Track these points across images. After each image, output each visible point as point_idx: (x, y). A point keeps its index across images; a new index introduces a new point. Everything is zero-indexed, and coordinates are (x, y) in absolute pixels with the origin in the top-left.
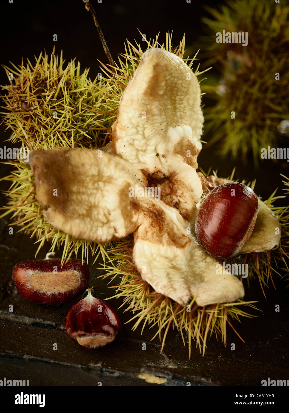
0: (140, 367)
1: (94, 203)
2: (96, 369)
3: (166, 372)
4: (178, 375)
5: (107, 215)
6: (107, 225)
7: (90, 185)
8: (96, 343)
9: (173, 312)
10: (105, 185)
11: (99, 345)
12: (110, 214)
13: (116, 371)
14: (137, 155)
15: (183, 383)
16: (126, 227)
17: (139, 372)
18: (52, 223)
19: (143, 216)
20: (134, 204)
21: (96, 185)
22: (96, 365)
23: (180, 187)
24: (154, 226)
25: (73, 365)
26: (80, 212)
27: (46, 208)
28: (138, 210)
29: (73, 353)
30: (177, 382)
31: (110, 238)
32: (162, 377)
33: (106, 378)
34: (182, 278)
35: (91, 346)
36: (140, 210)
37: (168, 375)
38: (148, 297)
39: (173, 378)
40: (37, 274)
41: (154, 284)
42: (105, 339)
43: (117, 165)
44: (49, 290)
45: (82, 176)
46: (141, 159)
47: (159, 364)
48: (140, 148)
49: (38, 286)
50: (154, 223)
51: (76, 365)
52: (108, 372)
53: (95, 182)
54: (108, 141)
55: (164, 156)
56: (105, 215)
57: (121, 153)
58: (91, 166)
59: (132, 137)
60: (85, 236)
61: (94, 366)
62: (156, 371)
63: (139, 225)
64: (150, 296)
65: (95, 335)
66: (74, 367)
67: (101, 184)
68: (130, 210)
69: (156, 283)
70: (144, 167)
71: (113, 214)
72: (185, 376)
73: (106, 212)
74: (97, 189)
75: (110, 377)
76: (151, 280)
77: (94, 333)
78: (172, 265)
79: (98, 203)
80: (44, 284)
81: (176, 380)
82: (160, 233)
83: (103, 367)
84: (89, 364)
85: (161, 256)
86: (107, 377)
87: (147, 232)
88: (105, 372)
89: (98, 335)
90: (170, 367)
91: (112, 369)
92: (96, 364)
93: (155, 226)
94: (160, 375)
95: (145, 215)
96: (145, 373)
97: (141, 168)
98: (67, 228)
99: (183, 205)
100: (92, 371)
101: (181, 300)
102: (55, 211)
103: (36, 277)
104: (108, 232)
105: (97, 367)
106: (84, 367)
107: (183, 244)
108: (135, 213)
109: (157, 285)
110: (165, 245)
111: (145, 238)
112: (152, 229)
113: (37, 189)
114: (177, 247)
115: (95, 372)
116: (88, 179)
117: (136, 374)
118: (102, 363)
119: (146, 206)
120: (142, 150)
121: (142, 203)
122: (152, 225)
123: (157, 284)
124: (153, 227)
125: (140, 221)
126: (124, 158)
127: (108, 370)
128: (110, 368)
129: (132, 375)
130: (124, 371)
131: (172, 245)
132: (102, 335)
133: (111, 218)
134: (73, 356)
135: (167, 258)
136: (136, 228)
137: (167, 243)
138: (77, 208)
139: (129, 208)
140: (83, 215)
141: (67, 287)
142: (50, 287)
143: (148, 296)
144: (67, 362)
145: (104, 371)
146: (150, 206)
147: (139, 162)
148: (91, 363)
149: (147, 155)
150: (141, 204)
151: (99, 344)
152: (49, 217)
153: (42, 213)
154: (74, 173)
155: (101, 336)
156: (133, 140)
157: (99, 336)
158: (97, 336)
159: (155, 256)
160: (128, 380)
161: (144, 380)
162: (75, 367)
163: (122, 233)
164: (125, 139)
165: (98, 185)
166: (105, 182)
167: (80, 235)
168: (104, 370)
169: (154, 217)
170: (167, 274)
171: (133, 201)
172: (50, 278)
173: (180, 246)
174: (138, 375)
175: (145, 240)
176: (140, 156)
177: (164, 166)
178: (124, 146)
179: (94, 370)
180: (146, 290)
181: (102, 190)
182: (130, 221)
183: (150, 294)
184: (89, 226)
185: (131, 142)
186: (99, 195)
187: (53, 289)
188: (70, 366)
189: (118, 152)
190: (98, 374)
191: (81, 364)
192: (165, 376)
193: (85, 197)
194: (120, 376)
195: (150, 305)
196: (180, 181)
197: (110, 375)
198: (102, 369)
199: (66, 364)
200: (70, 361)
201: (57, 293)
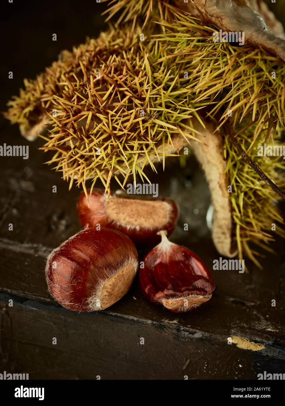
0: (229, 328)
2: (171, 327)
3: (265, 335)
4: (280, 340)
13: (197, 331)
17: (229, 335)
22: (171, 322)
25: (141, 320)
30: (278, 350)
32: (259, 342)
37: (267, 339)
39: (273, 345)
44: (129, 223)
47: (253, 326)
49: (115, 215)
51: (144, 320)
52: (187, 331)
61: (169, 323)
62: (252, 334)
66: (142, 323)
75: (189, 338)
80: (124, 213)
81: (277, 348)
83: (181, 325)
84: (162, 320)
86: (185, 338)
88: (183, 331)
90: (269, 330)
91: (191, 327)
94: (257, 339)
96: (237, 336)
100: (165, 329)
105: (173, 325)
106: (155, 323)
115: (170, 331)
117: (224, 336)
118: (178, 320)
127: (187, 329)
128: (189, 326)
129: (219, 337)
130: (209, 332)
134: (140, 309)
142: (131, 218)
144: (133, 316)
145: (181, 331)
148: (165, 318)
160: (213, 344)
161: (234, 345)
162: (144, 322)
168: (182, 329)
174: (227, 338)
179: (169, 328)
187: (134, 221)
188: (137, 320)
190: (173, 334)
191: (151, 319)
192: (263, 341)
194: (202, 337)
197: (189, 335)
198: (179, 327)
199: (131, 317)
200: (137, 314)
201: (138, 228)
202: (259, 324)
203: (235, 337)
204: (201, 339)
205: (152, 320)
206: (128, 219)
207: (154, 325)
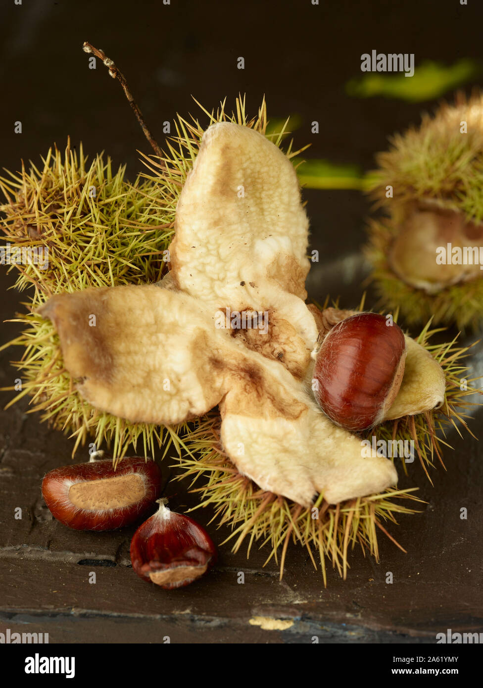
1: (154, 365)
2: (184, 618)
3: (291, 610)
4: (309, 613)
5: (176, 382)
6: (178, 398)
7: (145, 340)
8: (179, 578)
9: (292, 517)
10: (167, 337)
11: (184, 581)
12: (179, 381)
13: (214, 618)
14: (212, 288)
15: (320, 625)
16: (206, 398)
17: (250, 616)
18: (93, 403)
19: (230, 378)
20: (214, 362)
21: (154, 338)
22: (183, 613)
23: (283, 329)
24: (249, 391)
25: (148, 616)
26: (134, 382)
27: (81, 381)
28: (222, 369)
29: (146, 597)
30: (309, 624)
31: (183, 416)
32: (285, 619)
33: (200, 630)
34: (301, 465)
35: (173, 584)
36: (225, 369)
37: (294, 614)
38: (251, 500)
39: (302, 619)
40: (79, 485)
41: (259, 478)
42: (192, 571)
43: (182, 305)
44: (100, 507)
45: (132, 328)
46: (219, 292)
47: (279, 600)
48: (215, 277)
49: (82, 503)
50: (248, 387)
51: (152, 616)
52: (203, 620)
53: (151, 334)
54: (165, 271)
55: (252, 285)
56: (173, 381)
57: (188, 287)
58: (143, 310)
59: (201, 260)
60: (146, 418)
61: (181, 614)
62: (276, 611)
63: (226, 392)
64: (254, 497)
65: (177, 566)
66: (150, 619)
67: (161, 336)
68: (210, 371)
69: (260, 476)
70: (224, 304)
71: (184, 379)
72: (321, 613)
73: (173, 376)
74: (156, 344)
75: (206, 627)
76: (252, 474)
77: (175, 563)
78: (283, 446)
79: (160, 365)
80: (91, 499)
81: (307, 622)
82: (259, 401)
83: (195, 615)
84: (172, 611)
85: (265, 435)
86: (202, 629)
87: (239, 401)
88: (197, 621)
89: (181, 565)
90: (297, 602)
91: (207, 615)
92: (183, 610)
93: (251, 390)
94: (283, 616)
95: (233, 377)
96: (259, 616)
97: (220, 307)
98: (116, 408)
99: (291, 356)
100: (177, 622)
101: (302, 497)
102: (95, 383)
103: (78, 489)
104: (180, 408)
105: (186, 616)
106: (164, 617)
107: (296, 414)
108: (218, 375)
109: (262, 479)
110: (269, 418)
111: (237, 412)
112: (246, 396)
113: (64, 352)
114: (287, 419)
115: (183, 623)
116: (140, 331)
117: (245, 619)
118: (191, 609)
119: (234, 362)
120: (219, 279)
121: (227, 359)
122: (245, 389)
123: (262, 477)
124: (247, 392)
125: (226, 386)
126: (193, 294)
127: (203, 617)
128: (204, 614)
129: (239, 621)
130: (227, 617)
131: (279, 416)
132: (187, 565)
133: (182, 386)
134: (147, 603)
135: (273, 437)
136: (222, 397)
137: (271, 415)
138: (128, 376)
139: (208, 367)
140: (139, 386)
141: (126, 499)
142: (101, 502)
143: (251, 498)
144: (138, 613)
146: (240, 362)
147: (217, 297)
148: (175, 609)
149: (228, 286)
150: (225, 360)
151: (183, 579)
152: (87, 394)
153: (76, 389)
154: (118, 324)
155: (186, 567)
156: (204, 264)
157: (182, 567)
158: (179, 567)
159: (255, 436)
160: (234, 630)
161: (258, 627)
162: (152, 618)
163: (201, 407)
164: (191, 265)
165: (157, 338)
166: (167, 333)
167: (137, 416)
168: (196, 618)
169: (248, 378)
170: (276, 461)
171: (213, 358)
172: (99, 488)
173: (292, 417)
174: (248, 620)
175: (237, 414)
176: (216, 288)
177: (255, 299)
178: (191, 275)
179: (181, 619)
180: (247, 488)
181: (163, 346)
182: (211, 388)
183: (254, 494)
184: (150, 402)
185: (200, 268)
186: (159, 353)
187: (106, 505)
188: (144, 617)
189: (182, 287)
190: (188, 626)
192: (290, 617)
193: (138, 358)
194: (221, 624)
195: (256, 511)
196: (283, 320)
197: (206, 624)
198: (192, 616)
199: (136, 615)
200: (143, 610)
201: (111, 510)
202: (286, 597)
203: (258, 618)
204: (220, 627)
205: (161, 614)
206: (97, 504)
207: (164, 619)
